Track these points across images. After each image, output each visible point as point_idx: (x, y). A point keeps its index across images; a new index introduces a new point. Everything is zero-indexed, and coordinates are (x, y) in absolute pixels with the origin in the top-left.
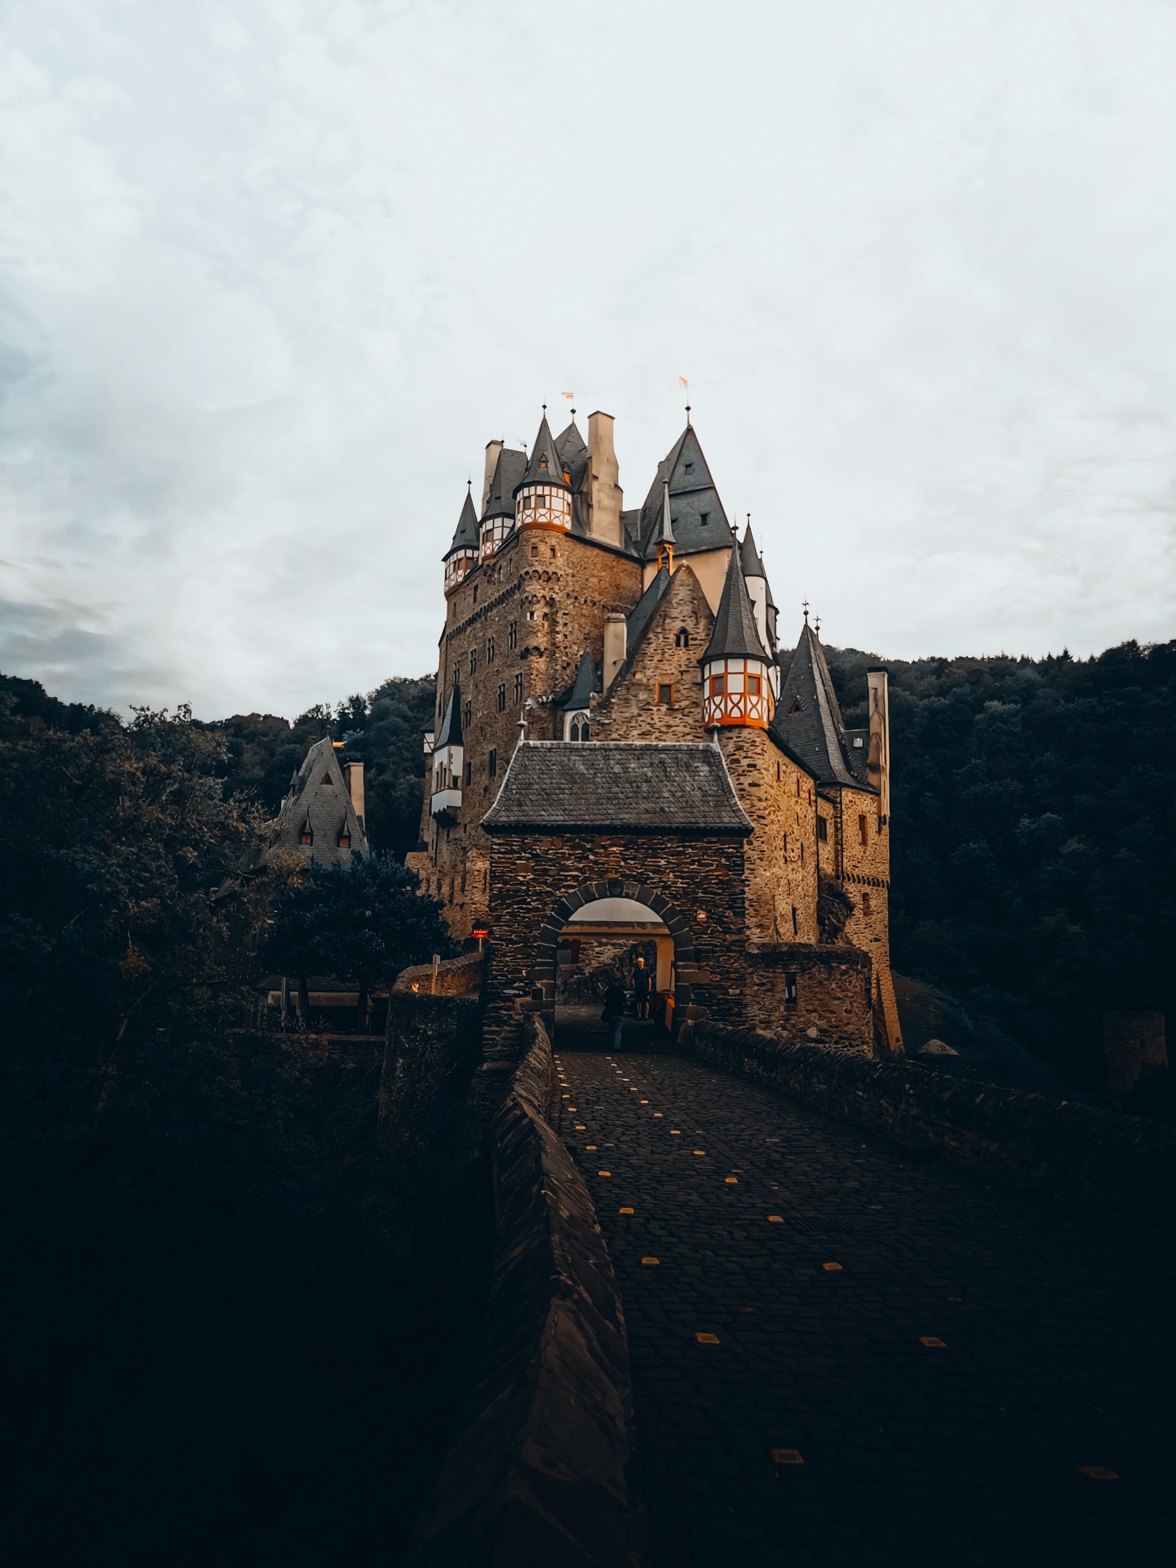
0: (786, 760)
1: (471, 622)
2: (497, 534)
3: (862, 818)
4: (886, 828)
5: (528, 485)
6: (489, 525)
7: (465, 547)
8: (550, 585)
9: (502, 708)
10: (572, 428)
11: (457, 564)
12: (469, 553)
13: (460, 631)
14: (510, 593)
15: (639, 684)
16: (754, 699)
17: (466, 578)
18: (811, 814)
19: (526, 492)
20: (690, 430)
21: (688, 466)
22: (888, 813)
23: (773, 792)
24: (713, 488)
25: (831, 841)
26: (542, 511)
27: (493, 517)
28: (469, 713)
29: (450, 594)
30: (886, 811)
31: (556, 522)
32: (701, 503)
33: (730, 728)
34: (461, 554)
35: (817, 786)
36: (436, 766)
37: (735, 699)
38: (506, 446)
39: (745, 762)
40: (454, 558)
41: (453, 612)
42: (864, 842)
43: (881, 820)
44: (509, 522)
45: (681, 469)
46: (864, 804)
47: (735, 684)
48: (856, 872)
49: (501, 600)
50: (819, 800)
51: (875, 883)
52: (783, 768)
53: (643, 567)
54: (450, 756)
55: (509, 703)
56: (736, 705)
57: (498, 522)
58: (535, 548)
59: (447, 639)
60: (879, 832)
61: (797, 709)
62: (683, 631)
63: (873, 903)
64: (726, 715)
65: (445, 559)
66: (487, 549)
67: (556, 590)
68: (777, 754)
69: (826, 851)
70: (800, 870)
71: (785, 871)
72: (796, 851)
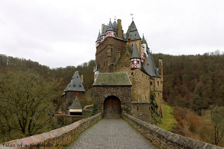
0: (144, 73)
1: (100, 52)
2: (104, 38)
3: (158, 82)
4: (162, 83)
5: (108, 31)
6: (102, 37)
7: (99, 40)
8: (111, 46)
9: (104, 65)
10: (115, 22)
11: (98, 43)
12: (100, 41)
13: (98, 53)
14: (106, 47)
15: (121, 63)
16: (138, 64)
17: (99, 45)
18: (149, 81)
19: (107, 32)
20: (133, 22)
21: (133, 27)
22: (162, 81)
23: (142, 78)
24: (137, 30)
25: (153, 85)
26: (110, 35)
27: (103, 36)
28: (100, 66)
29: (97, 48)
30: (162, 80)
31: (112, 36)
32: (135, 33)
33: (135, 69)
34: (98, 41)
35: (150, 77)
36: (95, 74)
37: (135, 64)
38: (105, 25)
39: (137, 74)
40: (97, 42)
41: (97, 51)
42: (158, 85)
43: (161, 82)
44: (105, 36)
45: (132, 27)
46: (159, 80)
47: (135, 62)
48: (157, 90)
49: (104, 49)
50: (151, 79)
51: (160, 92)
52: (143, 75)
53: (126, 43)
54: (97, 73)
55: (106, 64)
56: (135, 65)
57: (104, 36)
58: (109, 40)
59: (96, 54)
60: (161, 84)
61: (148, 65)
62: (128, 54)
63: (160, 95)
64: (134, 67)
65: (96, 42)
66: (102, 41)
68: (142, 73)
69: (152, 87)
70: (147, 90)
71: (144, 91)
72: (146, 87)
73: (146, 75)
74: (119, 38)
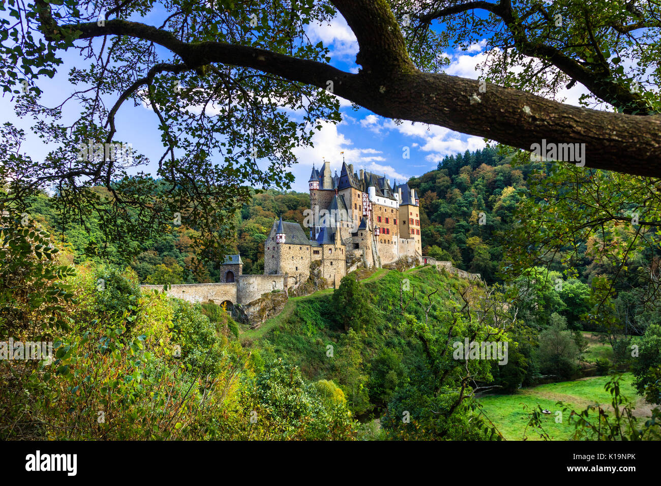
0: (294, 245)
16: (281, 239)
18: (308, 251)
21: (344, 170)
23: (286, 251)
25: (321, 254)
26: (312, 186)
31: (315, 188)
32: (346, 178)
37: (278, 239)
42: (331, 253)
46: (331, 247)
48: (328, 258)
50: (315, 248)
51: (334, 260)
64: (277, 242)
68: (289, 245)
69: (319, 256)
70: (301, 261)
71: (292, 262)
72: (298, 258)
73: (299, 246)
74: (325, 188)
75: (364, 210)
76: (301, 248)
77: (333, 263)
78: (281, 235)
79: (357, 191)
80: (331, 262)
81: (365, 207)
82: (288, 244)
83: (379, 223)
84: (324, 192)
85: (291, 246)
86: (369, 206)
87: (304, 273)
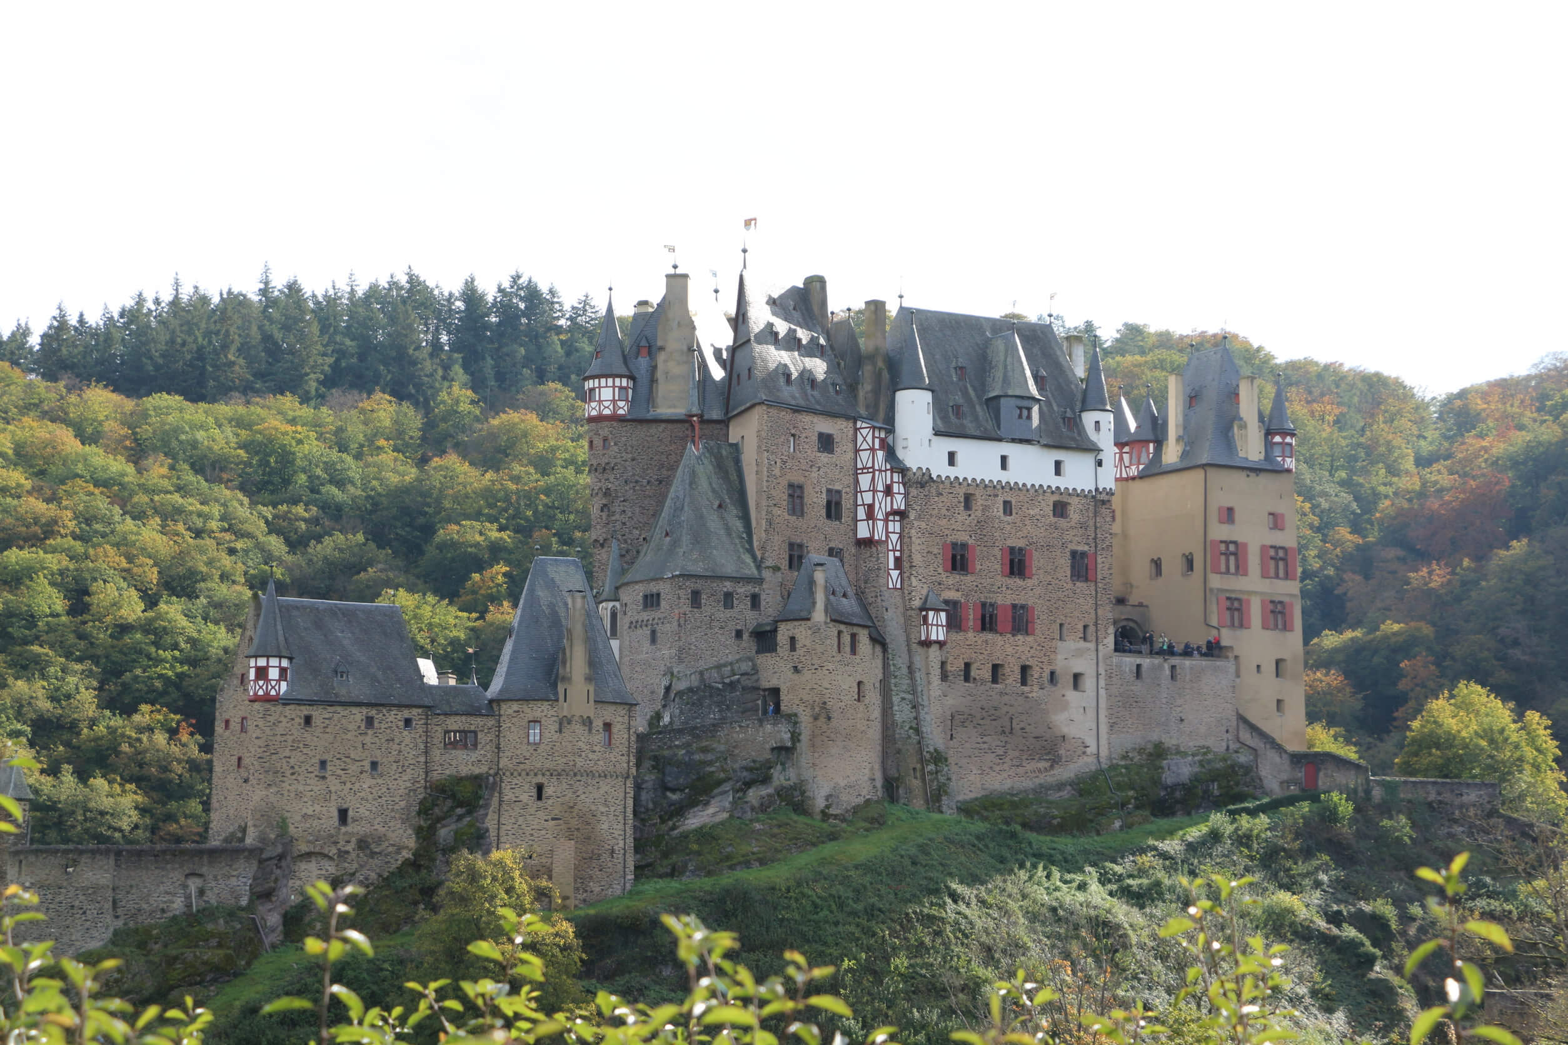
3: (536, 722)
8: (606, 476)
16: (261, 683)
18: (410, 736)
25: (487, 746)
26: (593, 404)
31: (606, 412)
46: (541, 711)
48: (521, 767)
51: (554, 775)
60: (561, 731)
67: (612, 480)
68: (306, 710)
69: (474, 756)
70: (367, 782)
71: (318, 787)
72: (354, 768)
73: (358, 715)
74: (664, 410)
75: (861, 513)
76: (370, 721)
77: (548, 791)
78: (262, 662)
79: (806, 419)
80: (540, 788)
81: (868, 498)
82: (299, 702)
83: (954, 578)
84: (654, 430)
85: (318, 714)
86: (888, 491)
87: (380, 839)
